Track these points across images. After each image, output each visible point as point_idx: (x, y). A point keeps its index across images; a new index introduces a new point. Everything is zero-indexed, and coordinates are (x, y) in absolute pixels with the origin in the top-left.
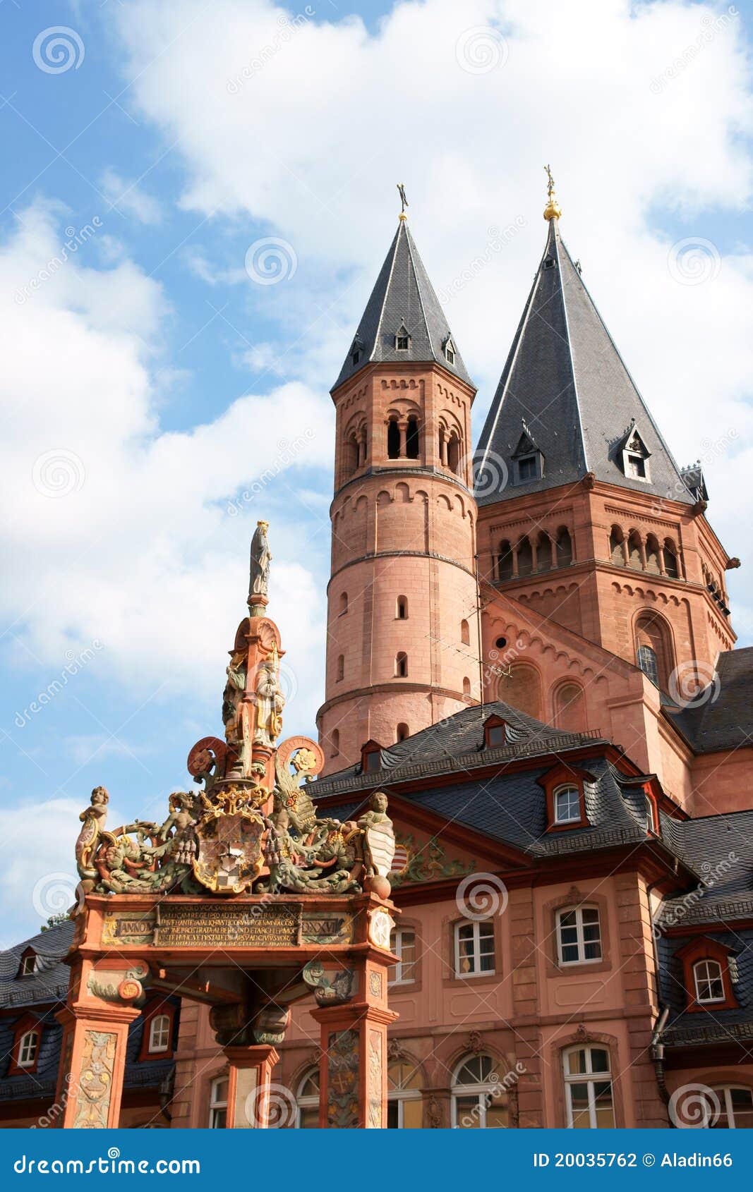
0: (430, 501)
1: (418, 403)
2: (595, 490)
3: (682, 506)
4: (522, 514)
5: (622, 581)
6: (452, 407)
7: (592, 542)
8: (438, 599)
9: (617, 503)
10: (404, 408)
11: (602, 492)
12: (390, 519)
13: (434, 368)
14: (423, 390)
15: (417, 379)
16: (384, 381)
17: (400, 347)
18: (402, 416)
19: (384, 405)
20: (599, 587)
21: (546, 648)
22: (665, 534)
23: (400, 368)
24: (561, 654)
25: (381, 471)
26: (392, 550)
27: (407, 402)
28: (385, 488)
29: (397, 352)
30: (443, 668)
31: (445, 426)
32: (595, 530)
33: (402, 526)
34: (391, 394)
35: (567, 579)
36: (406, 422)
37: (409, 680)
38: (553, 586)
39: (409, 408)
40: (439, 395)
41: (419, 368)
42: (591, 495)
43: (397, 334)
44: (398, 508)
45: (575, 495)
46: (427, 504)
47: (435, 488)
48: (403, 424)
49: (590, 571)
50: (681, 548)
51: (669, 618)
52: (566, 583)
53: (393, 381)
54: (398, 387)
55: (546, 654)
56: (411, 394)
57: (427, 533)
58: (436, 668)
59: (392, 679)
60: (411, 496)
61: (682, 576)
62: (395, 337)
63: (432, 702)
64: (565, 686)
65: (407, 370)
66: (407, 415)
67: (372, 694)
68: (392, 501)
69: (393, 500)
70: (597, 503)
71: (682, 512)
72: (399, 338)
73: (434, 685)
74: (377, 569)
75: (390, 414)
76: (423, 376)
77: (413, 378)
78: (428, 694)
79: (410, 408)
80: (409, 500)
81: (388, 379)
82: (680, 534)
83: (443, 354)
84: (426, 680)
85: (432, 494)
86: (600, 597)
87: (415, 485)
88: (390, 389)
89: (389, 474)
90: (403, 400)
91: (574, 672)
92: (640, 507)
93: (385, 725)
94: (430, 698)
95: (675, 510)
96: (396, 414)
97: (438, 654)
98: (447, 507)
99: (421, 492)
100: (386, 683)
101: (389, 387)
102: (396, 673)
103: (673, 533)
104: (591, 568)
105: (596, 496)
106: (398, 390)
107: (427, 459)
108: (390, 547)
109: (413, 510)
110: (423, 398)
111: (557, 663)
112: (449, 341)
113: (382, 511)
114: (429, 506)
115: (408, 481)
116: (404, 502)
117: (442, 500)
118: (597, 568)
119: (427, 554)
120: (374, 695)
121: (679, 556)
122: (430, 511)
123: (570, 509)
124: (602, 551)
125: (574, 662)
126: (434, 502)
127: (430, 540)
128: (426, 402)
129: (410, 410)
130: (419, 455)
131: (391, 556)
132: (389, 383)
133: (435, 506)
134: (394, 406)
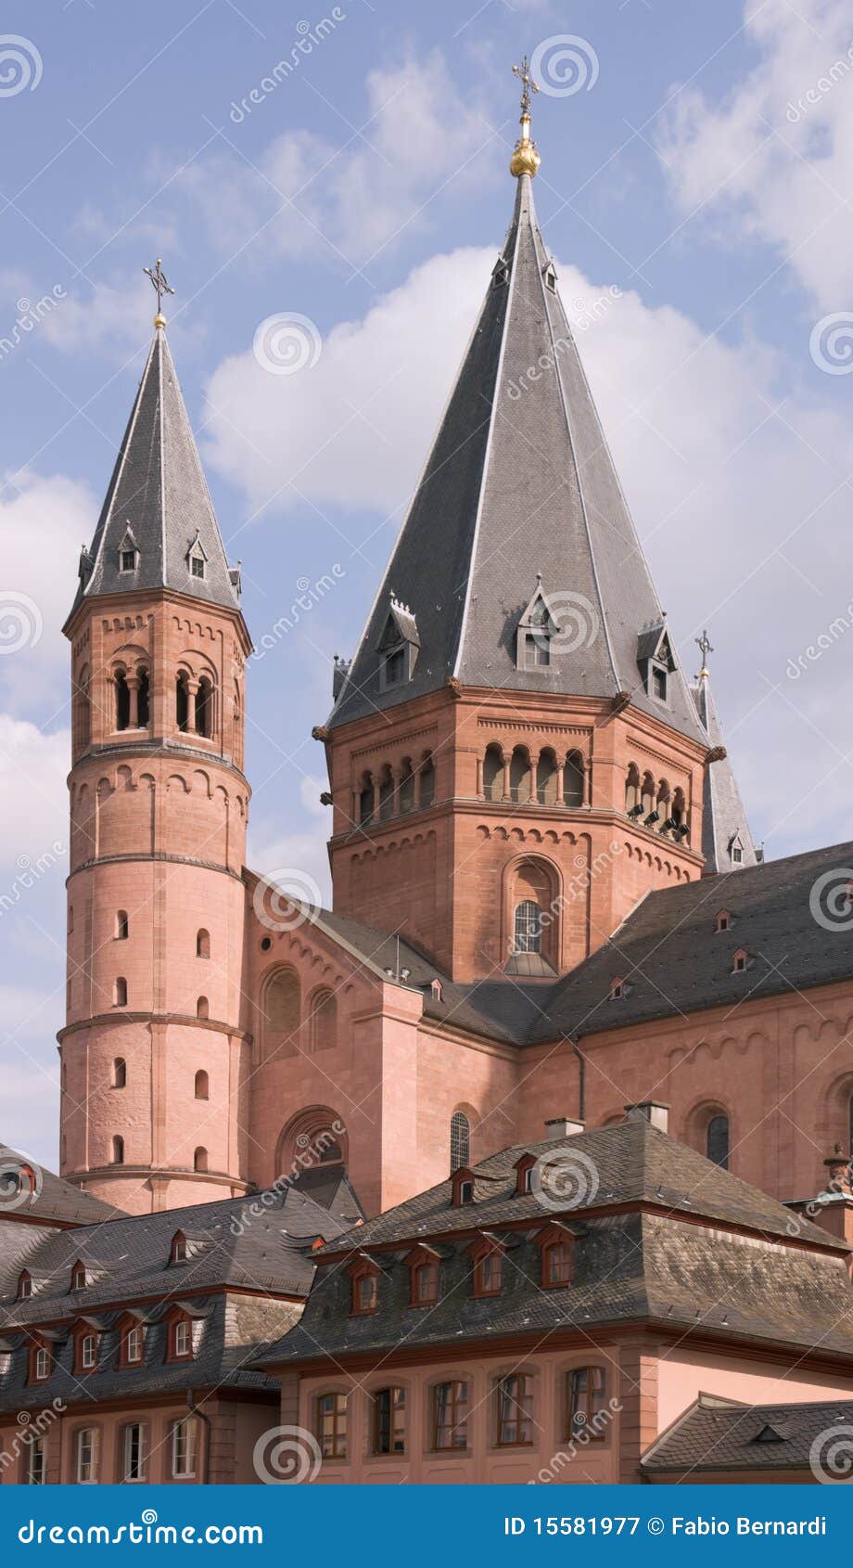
0: (158, 785)
1: (147, 649)
2: (463, 698)
3: (597, 702)
4: (384, 735)
5: (492, 823)
6: (197, 643)
7: (454, 774)
8: (164, 910)
9: (497, 712)
10: (131, 658)
11: (474, 699)
12: (113, 814)
13: (165, 596)
14: (152, 629)
15: (144, 614)
16: (105, 622)
17: (126, 567)
18: (129, 670)
19: (107, 656)
20: (457, 835)
21: (305, 952)
22: (570, 745)
23: (122, 601)
24: (317, 959)
25: (104, 751)
26: (113, 853)
27: (135, 648)
28: (105, 774)
29: (121, 575)
30: (168, 990)
31: (190, 673)
32: (459, 756)
33: (124, 822)
34: (115, 639)
35: (426, 825)
36: (135, 676)
37: (131, 1007)
38: (410, 834)
39: (136, 657)
40: (176, 632)
41: (145, 598)
42: (458, 706)
43: (120, 548)
44: (120, 798)
45: (441, 708)
46: (153, 791)
47: (164, 767)
48: (131, 680)
49: (447, 815)
50: (590, 762)
51: (561, 864)
52: (423, 830)
53: (116, 621)
54: (122, 629)
55: (305, 957)
56: (138, 637)
57: (153, 828)
58: (160, 992)
59: (110, 1009)
60: (134, 783)
61: (587, 803)
62: (119, 552)
63: (151, 1032)
64: (322, 995)
65: (134, 603)
66: (135, 667)
67: (90, 1027)
68: (113, 790)
69: (115, 789)
70: (465, 717)
71: (598, 710)
72: (124, 554)
73: (156, 1012)
74: (96, 879)
75: (115, 668)
76: (153, 610)
77: (140, 614)
78: (147, 1023)
79: (139, 657)
80: (132, 787)
81: (110, 618)
82: (591, 742)
83: (186, 566)
84: (147, 1006)
85: (160, 777)
86: (457, 848)
87: (139, 766)
88: (113, 632)
89: (109, 755)
90: (130, 646)
91: (327, 980)
92: (533, 712)
93: (101, 1061)
94: (149, 1028)
95: (586, 709)
96: (123, 668)
97: (162, 976)
98: (182, 789)
99: (146, 776)
100: (104, 1013)
101: (111, 630)
102: (115, 1001)
103: (581, 742)
104: (450, 810)
105: (468, 707)
106: (122, 632)
107: (155, 729)
108: (112, 850)
109: (137, 800)
110: (152, 642)
111: (314, 968)
112: (196, 543)
113: (104, 804)
114: (157, 793)
115: (130, 763)
116: (126, 791)
117: (176, 781)
118: (455, 810)
119: (153, 856)
120: (93, 1028)
121: (587, 773)
122: (157, 799)
123: (434, 728)
124: (467, 784)
125: (328, 968)
126: (163, 786)
127: (157, 838)
128: (155, 648)
129: (138, 660)
130: (149, 723)
131: (111, 862)
132: (112, 625)
133: (164, 792)
134: (118, 656)
